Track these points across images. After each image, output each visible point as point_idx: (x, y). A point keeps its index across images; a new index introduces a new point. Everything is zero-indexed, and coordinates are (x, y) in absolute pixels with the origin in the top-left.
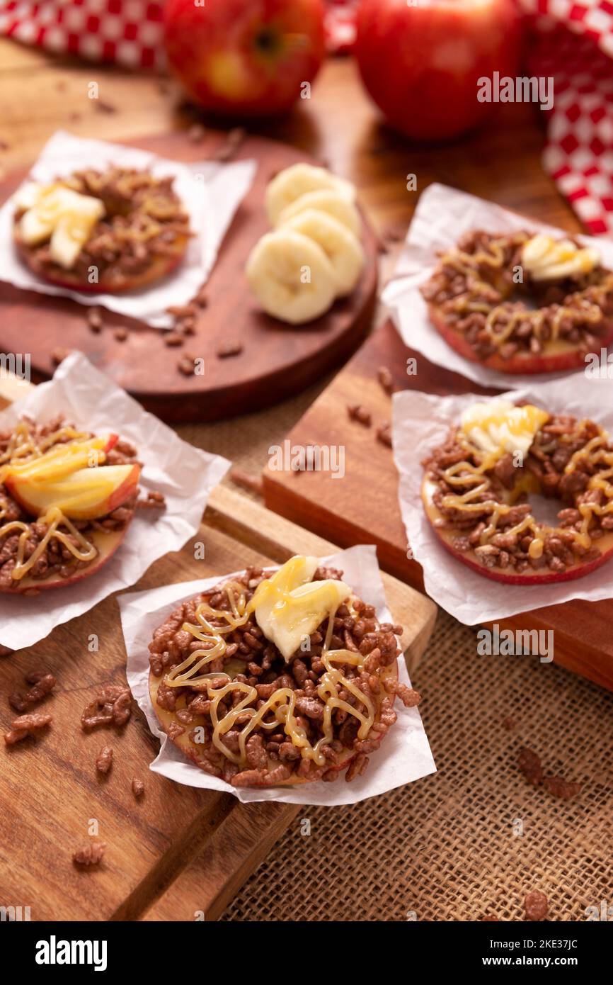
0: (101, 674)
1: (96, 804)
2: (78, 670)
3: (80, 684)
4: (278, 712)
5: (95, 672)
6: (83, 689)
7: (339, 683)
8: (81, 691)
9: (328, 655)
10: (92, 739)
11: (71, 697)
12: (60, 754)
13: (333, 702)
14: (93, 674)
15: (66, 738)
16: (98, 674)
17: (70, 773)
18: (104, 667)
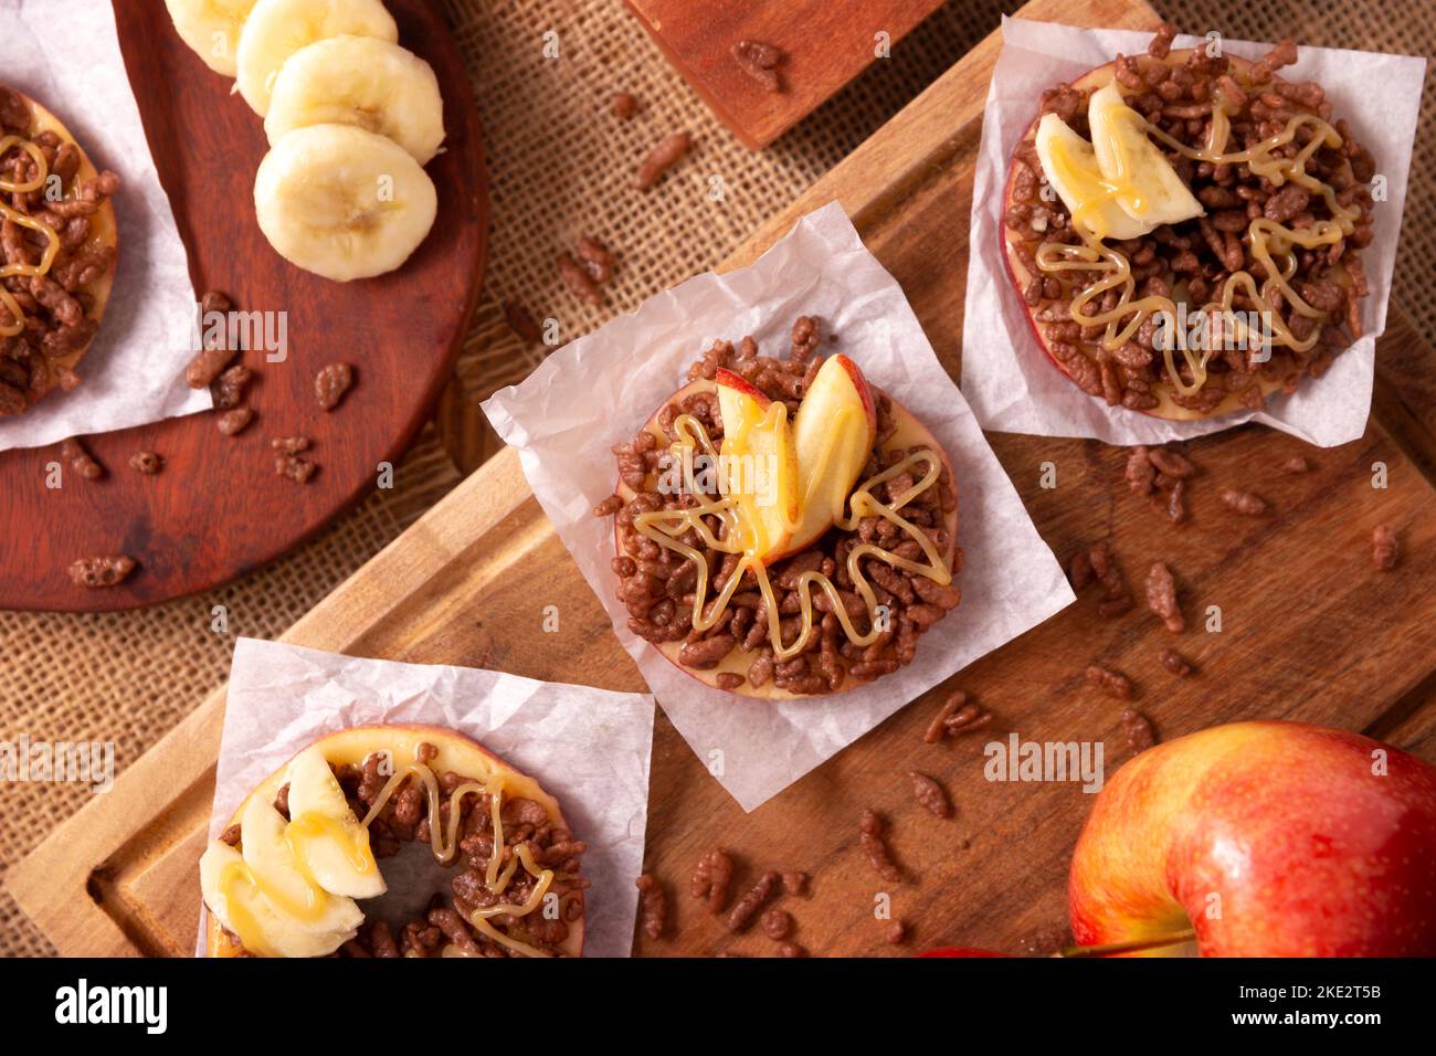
0: (1096, 479)
1: (1304, 527)
2: (1077, 511)
3: (1103, 513)
4: (1280, 249)
5: (1088, 488)
6: (1112, 511)
7: (1271, 152)
8: (1115, 515)
9: (1213, 148)
10: (1200, 514)
11: (1121, 530)
12: (1213, 562)
13: (1297, 169)
14: (1091, 491)
15: (1189, 548)
16: (1092, 484)
17: (1246, 553)
18: (1083, 473)
